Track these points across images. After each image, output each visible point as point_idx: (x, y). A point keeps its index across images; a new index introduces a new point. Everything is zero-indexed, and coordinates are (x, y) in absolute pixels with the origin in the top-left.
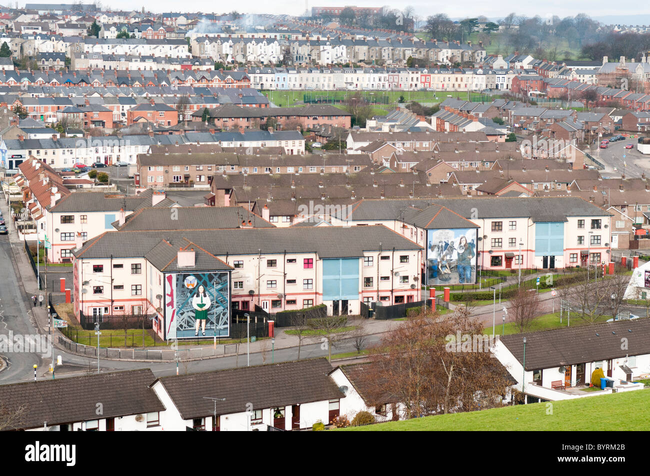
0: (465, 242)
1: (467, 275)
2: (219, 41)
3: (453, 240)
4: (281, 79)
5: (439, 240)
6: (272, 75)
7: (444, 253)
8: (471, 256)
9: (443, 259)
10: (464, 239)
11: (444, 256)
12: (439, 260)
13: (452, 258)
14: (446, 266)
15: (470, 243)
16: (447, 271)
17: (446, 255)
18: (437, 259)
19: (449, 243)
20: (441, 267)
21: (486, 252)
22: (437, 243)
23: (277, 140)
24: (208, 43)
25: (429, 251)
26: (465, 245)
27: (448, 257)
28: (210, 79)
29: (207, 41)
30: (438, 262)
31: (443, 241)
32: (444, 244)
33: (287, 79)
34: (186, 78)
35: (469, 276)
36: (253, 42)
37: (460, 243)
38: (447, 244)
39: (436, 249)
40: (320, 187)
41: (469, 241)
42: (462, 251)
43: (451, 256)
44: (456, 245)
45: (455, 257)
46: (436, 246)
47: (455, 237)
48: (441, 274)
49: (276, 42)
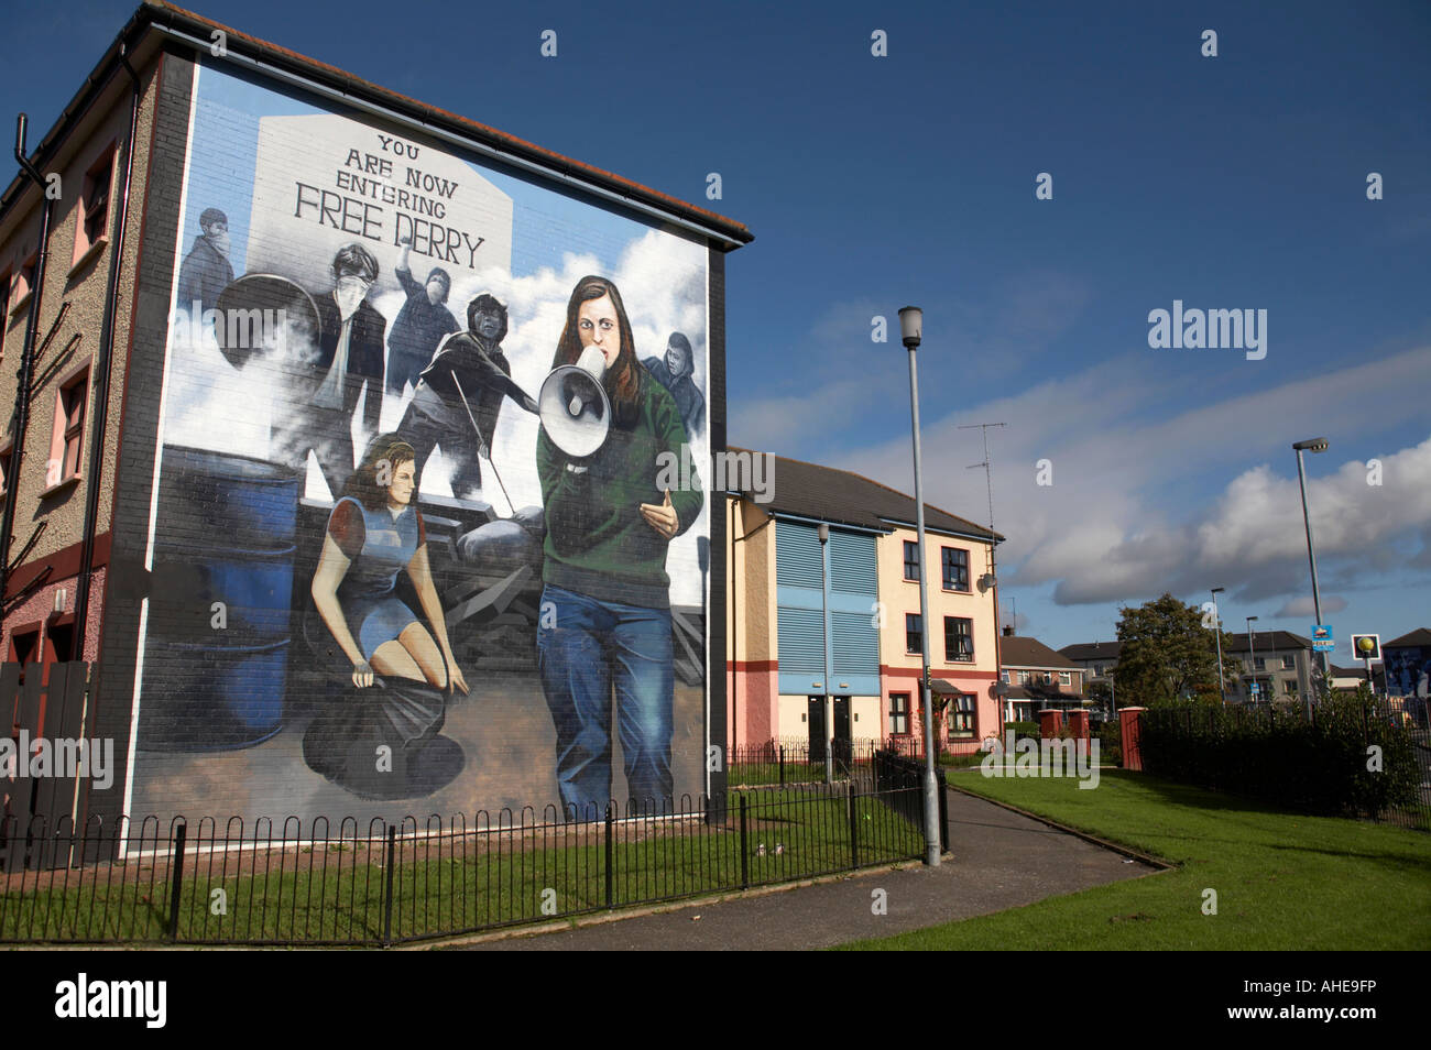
0: (612, 342)
1: (630, 713)
3: (496, 281)
5: (338, 241)
7: (393, 412)
8: (667, 511)
9: (367, 491)
10: (604, 307)
11: (385, 452)
12: (318, 492)
13: (475, 499)
14: (406, 592)
16: (415, 651)
17: (417, 438)
18: (291, 479)
19: (458, 305)
20: (344, 594)
22: (310, 272)
26: (610, 378)
27: (437, 478)
30: (311, 520)
31: (388, 255)
32: (391, 306)
35: (651, 725)
37: (571, 345)
38: (424, 312)
41: (648, 343)
42: (583, 439)
43: (467, 479)
44: (528, 356)
46: (281, 290)
47: (521, 264)
48: (339, 689)
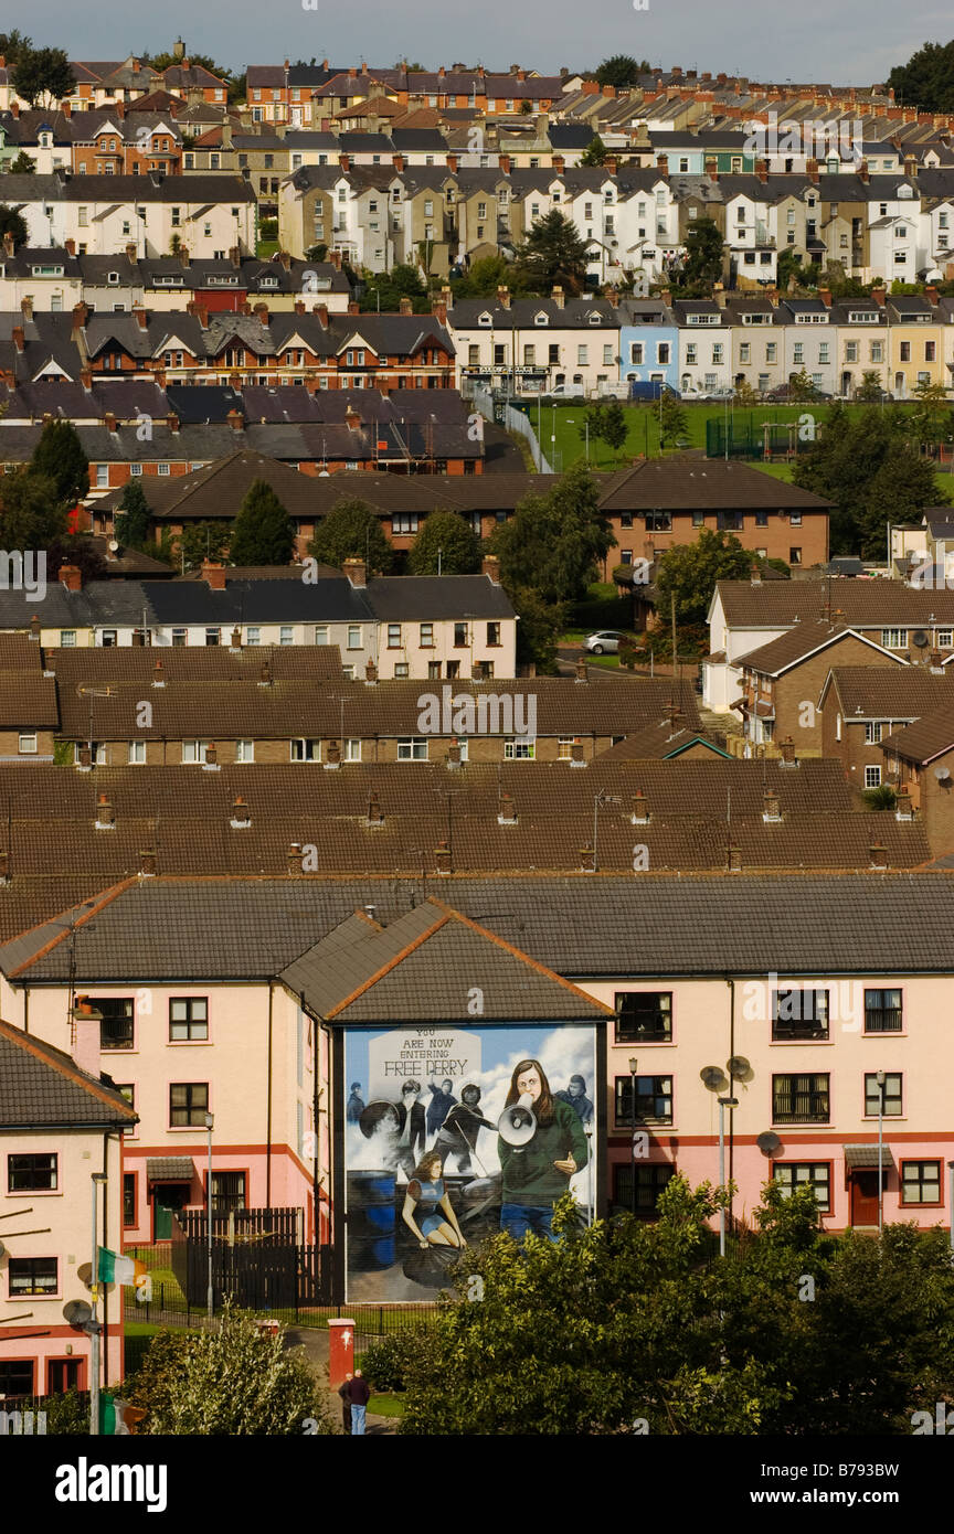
0: (537, 1089)
2: (397, 184)
3: (474, 1077)
4: (650, 354)
5: (403, 1080)
6: (610, 336)
7: (430, 1143)
8: (571, 1163)
9: (422, 1175)
10: (532, 1073)
11: (429, 1159)
12: (402, 1179)
13: (469, 1171)
14: (441, 1212)
15: (564, 1096)
16: (446, 1233)
17: (442, 1152)
18: (391, 1176)
19: (457, 1093)
20: (415, 1215)
21: (746, 1140)
22: (393, 1096)
23: (382, 620)
24: (349, 194)
25: (353, 1132)
26: (536, 1106)
27: (451, 1166)
28: (267, 349)
29: (343, 184)
30: (401, 1190)
31: (424, 1080)
32: (427, 1101)
33: (678, 355)
34: (155, 345)
36: (557, 186)
37: (514, 1095)
38: (442, 1099)
39: (387, 1125)
40: (235, 824)
41: (559, 1084)
42: (521, 1137)
43: (465, 1163)
44: (492, 1106)
45: (486, 1162)
46: (384, 1107)
47: (487, 1066)
48: (415, 1249)
49: (661, 186)
